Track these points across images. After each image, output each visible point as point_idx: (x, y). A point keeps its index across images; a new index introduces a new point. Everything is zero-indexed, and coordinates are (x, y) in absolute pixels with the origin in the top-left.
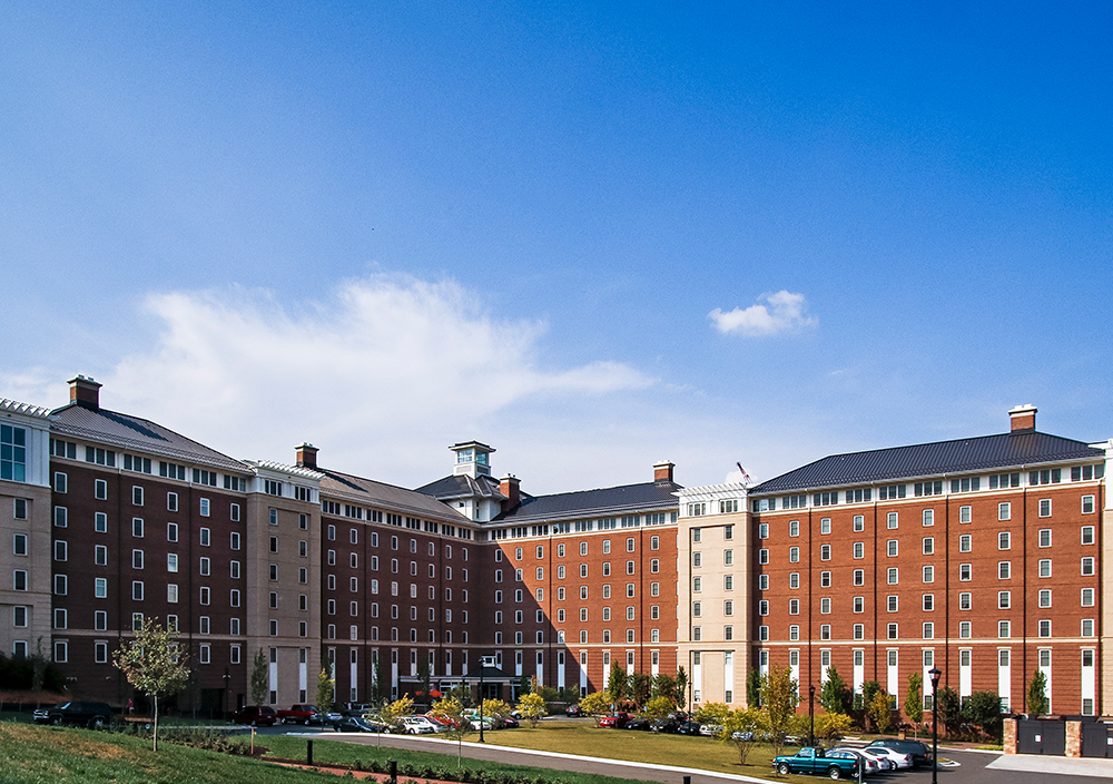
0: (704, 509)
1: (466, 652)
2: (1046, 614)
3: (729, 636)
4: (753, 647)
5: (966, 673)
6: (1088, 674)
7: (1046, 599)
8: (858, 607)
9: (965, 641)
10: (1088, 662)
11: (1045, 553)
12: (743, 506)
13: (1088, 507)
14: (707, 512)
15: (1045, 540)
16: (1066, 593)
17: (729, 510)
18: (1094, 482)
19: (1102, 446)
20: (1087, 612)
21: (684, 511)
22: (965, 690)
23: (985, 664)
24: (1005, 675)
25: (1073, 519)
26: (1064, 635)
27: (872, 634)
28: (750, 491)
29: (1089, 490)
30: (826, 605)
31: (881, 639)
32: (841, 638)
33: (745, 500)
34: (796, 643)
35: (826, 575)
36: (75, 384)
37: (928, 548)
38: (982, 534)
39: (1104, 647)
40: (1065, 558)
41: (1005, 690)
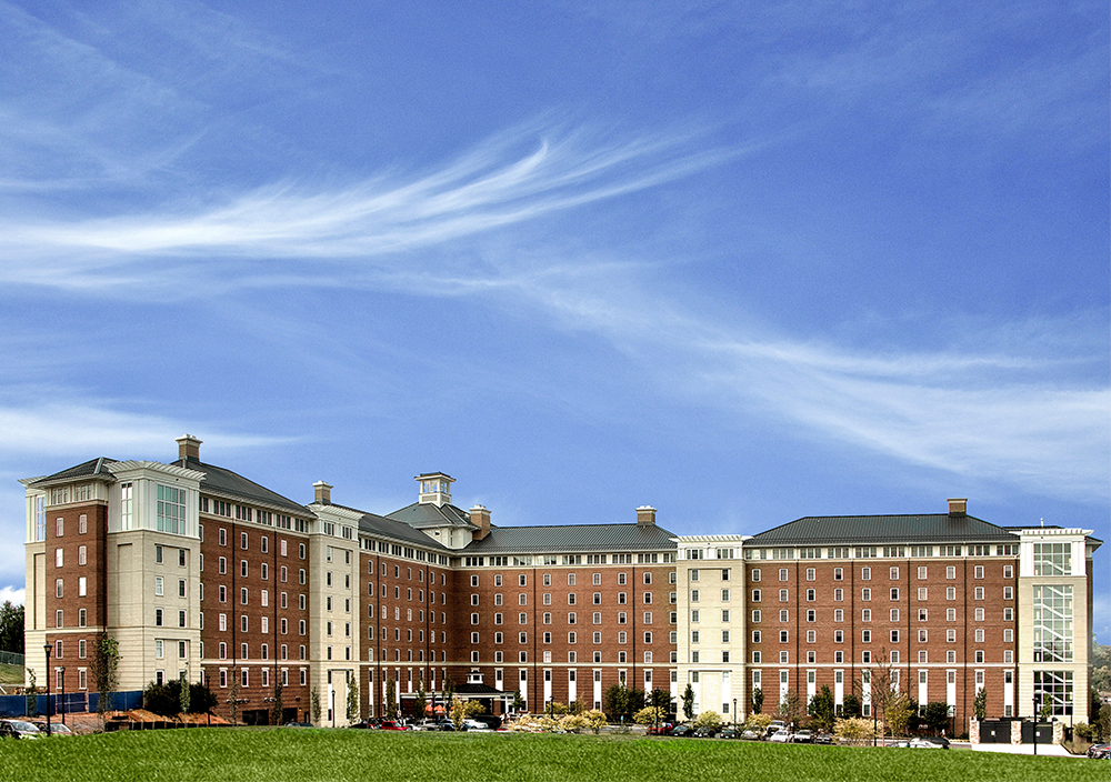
0: (701, 554)
1: (444, 669)
2: (980, 646)
3: (726, 659)
4: (747, 668)
5: (923, 689)
6: (1009, 688)
7: (980, 636)
8: (839, 639)
9: (922, 665)
10: (1009, 680)
11: (980, 604)
12: (738, 554)
13: (1008, 574)
14: (705, 557)
15: (980, 594)
16: (994, 633)
17: (725, 557)
18: (1012, 557)
19: (1018, 533)
20: (1007, 646)
21: (682, 555)
22: (923, 700)
23: (937, 681)
24: (951, 689)
25: (998, 582)
26: (993, 662)
27: (850, 659)
28: (744, 543)
29: (1009, 562)
30: (811, 635)
31: (858, 662)
32: (824, 661)
33: (740, 550)
34: (786, 666)
35: (811, 613)
36: (185, 443)
37: (894, 596)
38: (934, 587)
39: (1020, 670)
40: (994, 607)
41: (951, 700)
